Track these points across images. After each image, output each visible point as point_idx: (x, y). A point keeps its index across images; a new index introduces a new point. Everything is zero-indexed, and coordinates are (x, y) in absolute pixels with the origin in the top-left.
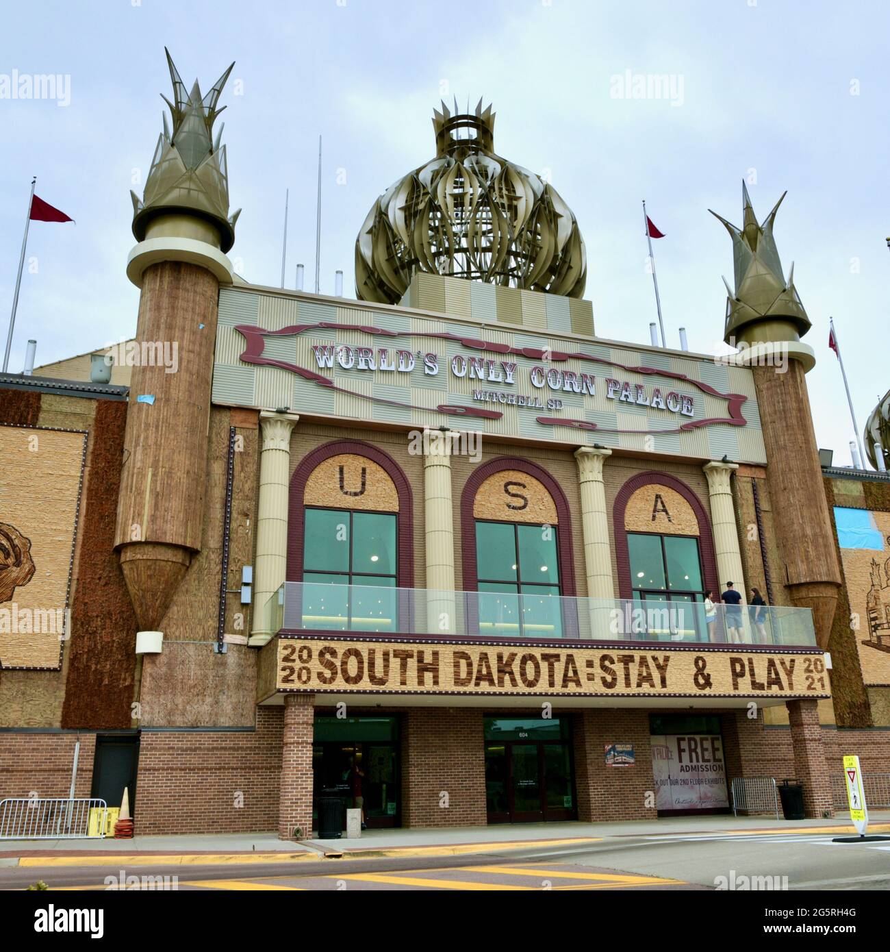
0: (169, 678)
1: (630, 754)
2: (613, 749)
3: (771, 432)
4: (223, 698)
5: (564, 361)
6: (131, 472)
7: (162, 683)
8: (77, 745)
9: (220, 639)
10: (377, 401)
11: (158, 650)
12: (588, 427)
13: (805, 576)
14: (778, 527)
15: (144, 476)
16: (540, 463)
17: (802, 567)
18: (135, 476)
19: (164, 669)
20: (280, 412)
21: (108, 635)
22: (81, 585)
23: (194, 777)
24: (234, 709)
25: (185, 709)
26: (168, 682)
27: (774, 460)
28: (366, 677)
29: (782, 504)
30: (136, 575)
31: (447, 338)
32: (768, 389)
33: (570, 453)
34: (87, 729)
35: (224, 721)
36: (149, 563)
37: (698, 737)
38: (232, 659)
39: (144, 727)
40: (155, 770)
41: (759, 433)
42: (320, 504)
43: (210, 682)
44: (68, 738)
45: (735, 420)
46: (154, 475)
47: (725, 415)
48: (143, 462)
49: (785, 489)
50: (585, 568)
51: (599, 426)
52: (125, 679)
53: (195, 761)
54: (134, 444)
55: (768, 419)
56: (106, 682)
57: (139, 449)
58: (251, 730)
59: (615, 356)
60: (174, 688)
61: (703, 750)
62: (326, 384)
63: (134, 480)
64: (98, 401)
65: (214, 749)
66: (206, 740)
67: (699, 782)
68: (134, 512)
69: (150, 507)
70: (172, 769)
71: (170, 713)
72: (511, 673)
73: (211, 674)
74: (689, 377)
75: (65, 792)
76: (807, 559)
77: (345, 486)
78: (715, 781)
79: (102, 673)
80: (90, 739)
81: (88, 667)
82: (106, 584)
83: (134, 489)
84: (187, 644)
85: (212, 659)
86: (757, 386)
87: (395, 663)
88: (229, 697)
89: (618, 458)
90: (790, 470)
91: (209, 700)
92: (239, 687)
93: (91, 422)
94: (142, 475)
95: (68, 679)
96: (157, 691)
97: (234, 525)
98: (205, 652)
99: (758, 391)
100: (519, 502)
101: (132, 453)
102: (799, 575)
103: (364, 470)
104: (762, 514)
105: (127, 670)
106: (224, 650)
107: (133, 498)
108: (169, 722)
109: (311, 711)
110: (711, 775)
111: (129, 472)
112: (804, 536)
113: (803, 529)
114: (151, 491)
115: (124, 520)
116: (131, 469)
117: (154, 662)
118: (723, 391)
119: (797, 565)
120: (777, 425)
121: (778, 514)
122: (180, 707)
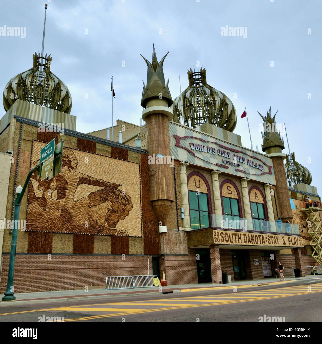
0: (169, 240)
1: (258, 261)
2: (255, 260)
3: (277, 177)
4: (181, 246)
5: (238, 153)
6: (158, 178)
7: (168, 241)
8: (148, 259)
9: (178, 229)
10: (204, 161)
11: (166, 231)
12: (244, 172)
13: (287, 216)
14: (279, 202)
15: (163, 180)
16: (233, 181)
17: (286, 214)
18: (160, 179)
19: (168, 237)
20: (185, 162)
21: (152, 227)
22: (144, 211)
23: (177, 268)
24: (183, 249)
25: (173, 249)
26: (169, 241)
27: (278, 184)
28: (229, 241)
29: (281, 196)
30: (162, 209)
31: (216, 144)
32: (277, 165)
33: (240, 179)
34: (150, 255)
35: (182, 253)
36: (166, 206)
37: (266, 257)
38: (182, 234)
39: (165, 254)
40: (169, 266)
41: (274, 177)
42: (192, 190)
43: (178, 241)
44: (146, 257)
45: (270, 173)
46: (165, 180)
47: (268, 171)
48: (162, 175)
49: (281, 192)
50: (244, 211)
51: (247, 172)
52: (157, 240)
53: (177, 264)
54: (157, 169)
55: (276, 173)
56: (153, 241)
57: (160, 171)
58: (187, 255)
59: (248, 153)
60: (170, 243)
61: (267, 261)
62: (193, 155)
63: (160, 181)
64: (141, 154)
65: (181, 260)
66: (179, 258)
67: (267, 269)
68: (161, 190)
69: (166, 189)
70: (172, 266)
71: (170, 250)
72: (254, 240)
73: (178, 239)
74: (262, 160)
75: (147, 273)
76: (287, 211)
77: (196, 185)
78: (269, 269)
79: (152, 238)
80: (151, 257)
81: (148, 236)
82: (150, 211)
83: (160, 183)
84: (172, 230)
85: (177, 234)
86: (273, 164)
87: (234, 236)
88: (182, 246)
89: (251, 181)
90: (283, 187)
91: (178, 246)
92: (184, 243)
93: (140, 160)
94: (162, 179)
95: (144, 240)
96: (167, 244)
97: (177, 195)
98: (176, 232)
99: (274, 165)
100: (230, 192)
101: (157, 172)
102: (285, 215)
103: (199, 180)
104: (276, 199)
105: (157, 237)
106: (180, 232)
107: (160, 186)
108: (170, 252)
109: (219, 250)
110: (269, 267)
111: (157, 178)
112: (286, 205)
113: (286, 204)
114: (166, 184)
115: (157, 192)
116: (158, 177)
117: (165, 235)
118: (268, 165)
119: (285, 213)
120: (279, 175)
121: (279, 199)
122: (172, 248)
